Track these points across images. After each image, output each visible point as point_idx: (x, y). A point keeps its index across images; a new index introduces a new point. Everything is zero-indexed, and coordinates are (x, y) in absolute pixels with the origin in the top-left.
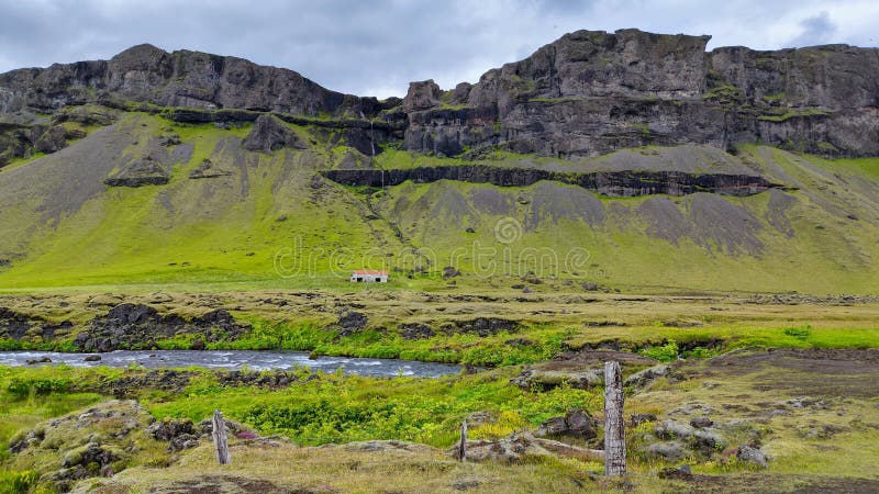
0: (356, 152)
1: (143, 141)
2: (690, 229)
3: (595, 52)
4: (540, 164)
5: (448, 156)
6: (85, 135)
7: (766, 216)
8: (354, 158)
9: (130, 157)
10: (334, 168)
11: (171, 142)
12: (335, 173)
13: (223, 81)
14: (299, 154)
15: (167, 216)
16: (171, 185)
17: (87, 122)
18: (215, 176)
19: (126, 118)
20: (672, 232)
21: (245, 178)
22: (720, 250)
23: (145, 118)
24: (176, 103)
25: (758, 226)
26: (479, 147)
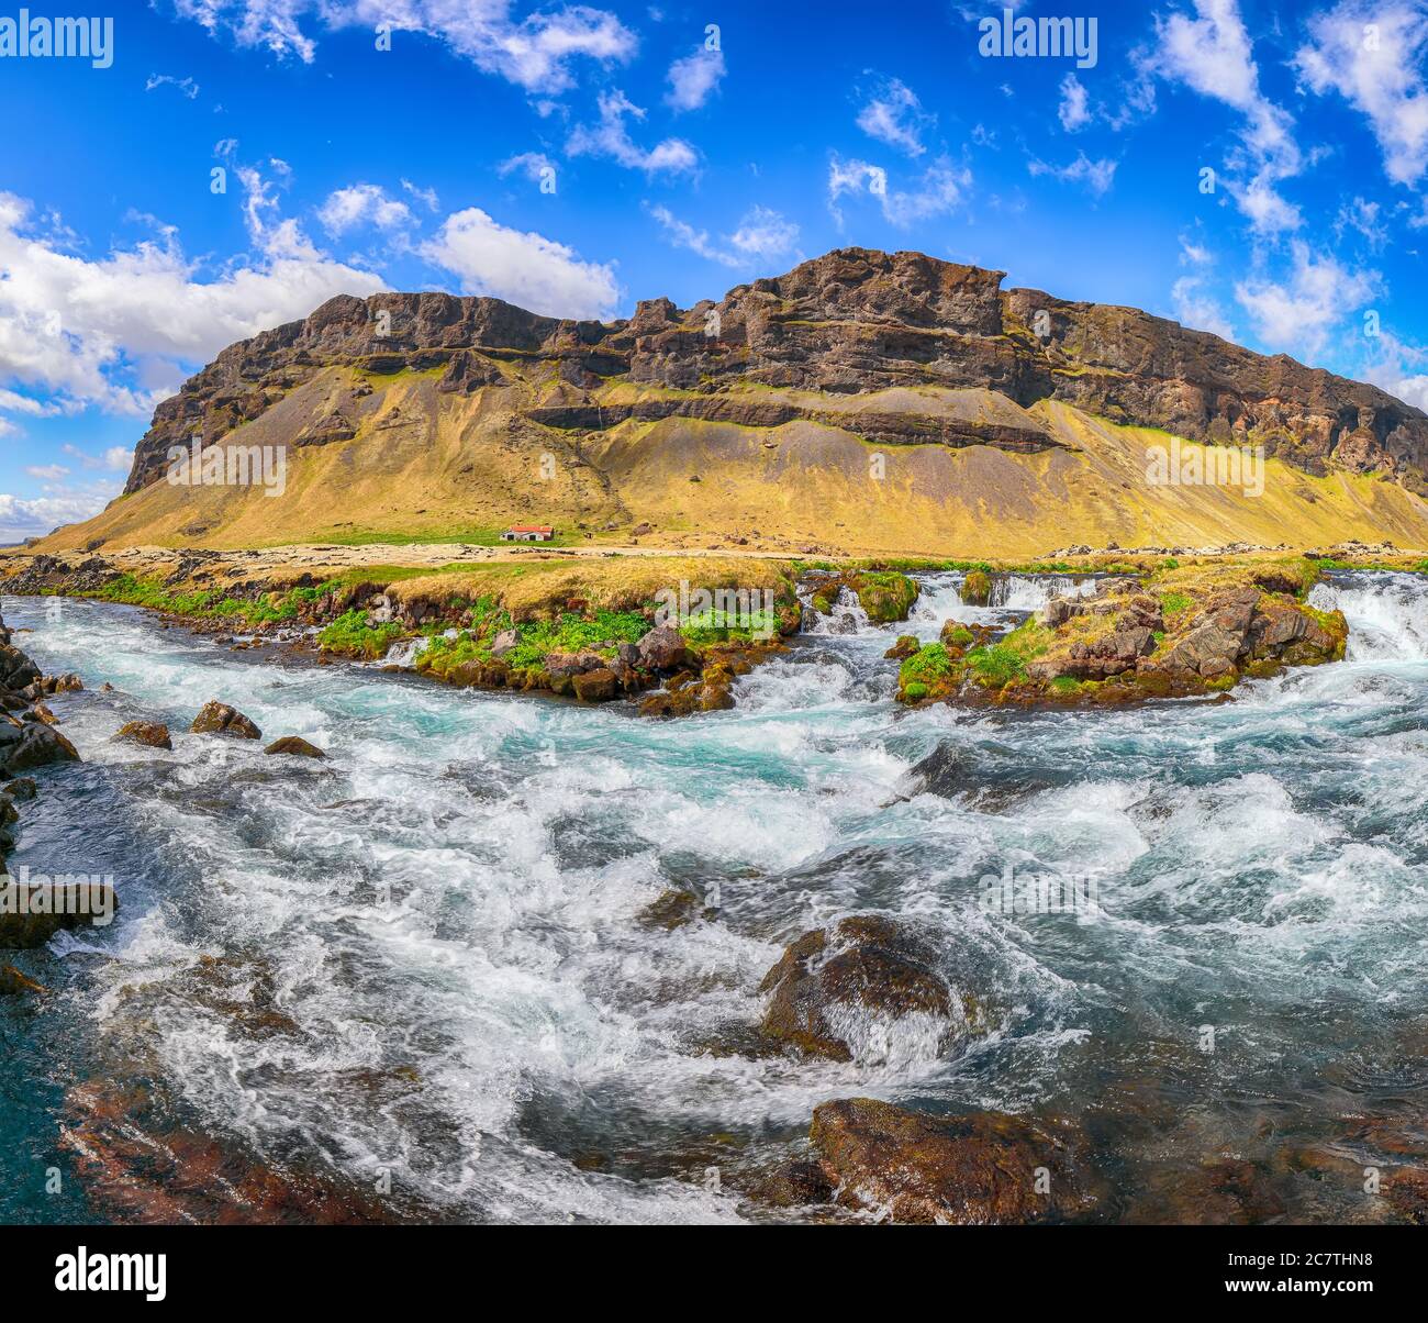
0: (568, 386)
1: (334, 397)
2: (960, 487)
3: (870, 274)
4: (796, 400)
5: (683, 387)
6: (283, 397)
7: (1044, 478)
8: (563, 393)
9: (320, 413)
10: (539, 407)
11: (362, 393)
12: (538, 412)
13: (418, 320)
14: (500, 392)
15: (348, 473)
16: (357, 438)
17: (287, 384)
18: (402, 425)
19: (322, 372)
20: (942, 489)
21: (435, 425)
22: (988, 512)
23: (341, 370)
24: (370, 350)
25: (1035, 488)
26: (722, 377)
